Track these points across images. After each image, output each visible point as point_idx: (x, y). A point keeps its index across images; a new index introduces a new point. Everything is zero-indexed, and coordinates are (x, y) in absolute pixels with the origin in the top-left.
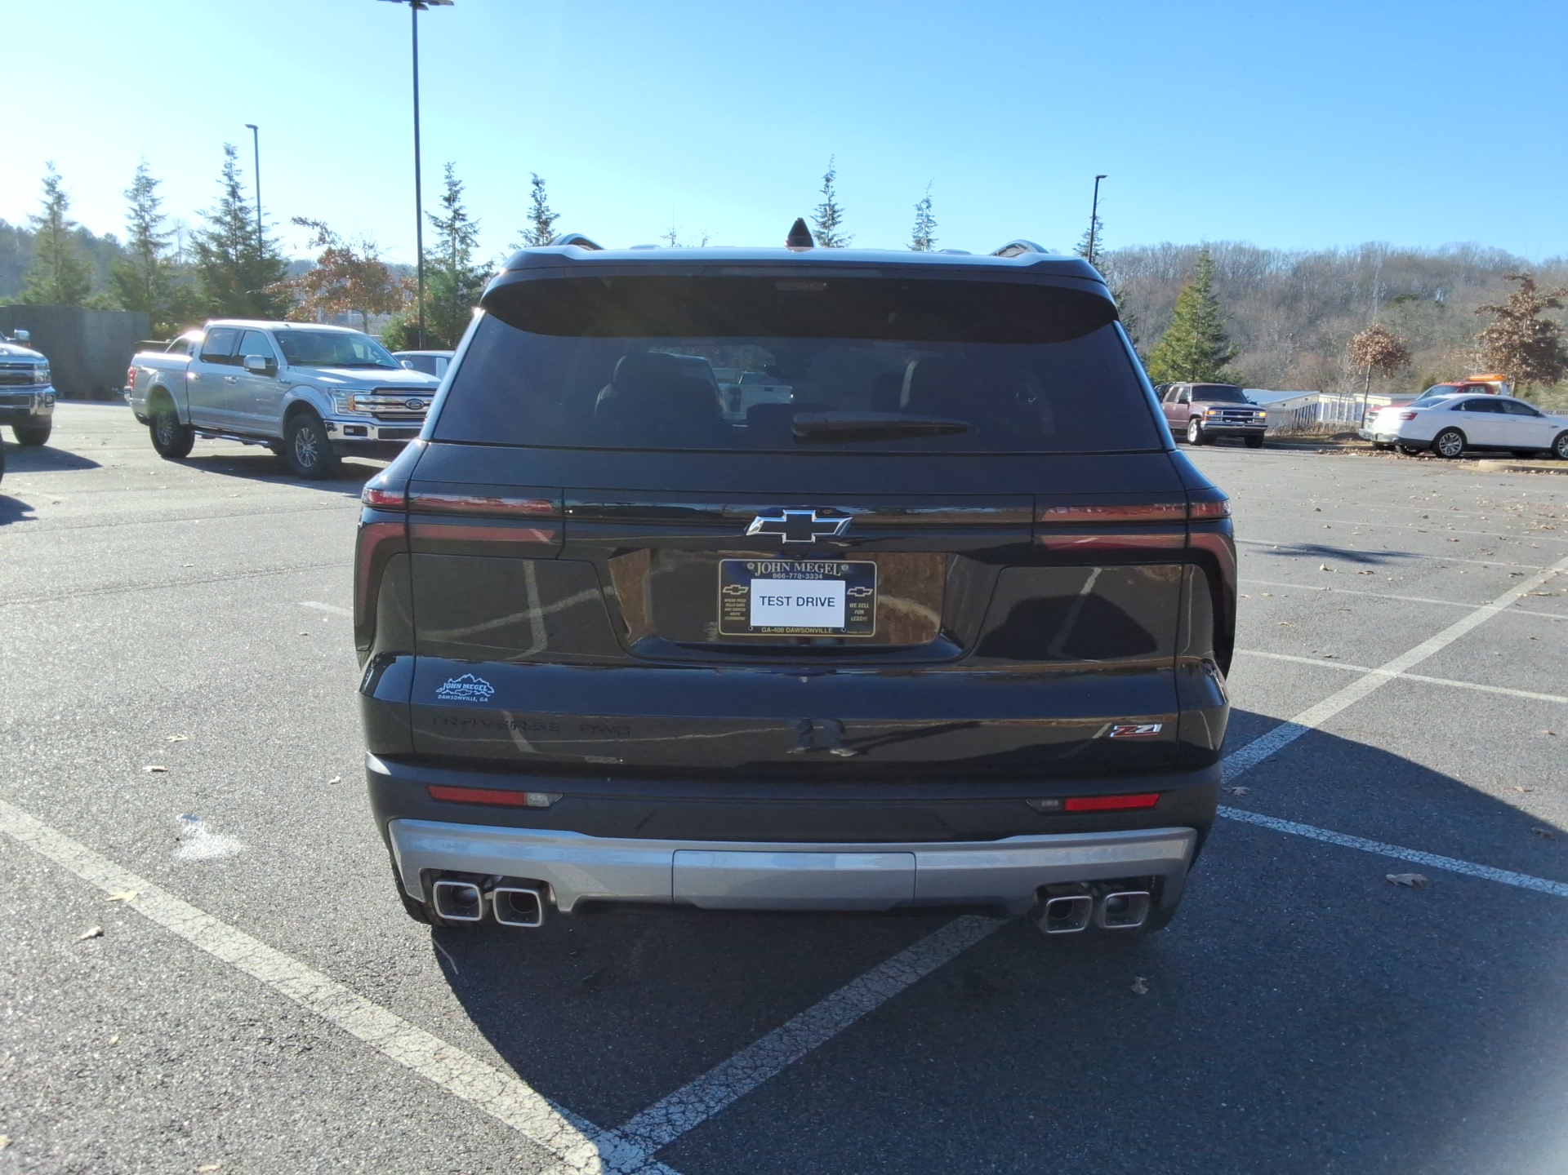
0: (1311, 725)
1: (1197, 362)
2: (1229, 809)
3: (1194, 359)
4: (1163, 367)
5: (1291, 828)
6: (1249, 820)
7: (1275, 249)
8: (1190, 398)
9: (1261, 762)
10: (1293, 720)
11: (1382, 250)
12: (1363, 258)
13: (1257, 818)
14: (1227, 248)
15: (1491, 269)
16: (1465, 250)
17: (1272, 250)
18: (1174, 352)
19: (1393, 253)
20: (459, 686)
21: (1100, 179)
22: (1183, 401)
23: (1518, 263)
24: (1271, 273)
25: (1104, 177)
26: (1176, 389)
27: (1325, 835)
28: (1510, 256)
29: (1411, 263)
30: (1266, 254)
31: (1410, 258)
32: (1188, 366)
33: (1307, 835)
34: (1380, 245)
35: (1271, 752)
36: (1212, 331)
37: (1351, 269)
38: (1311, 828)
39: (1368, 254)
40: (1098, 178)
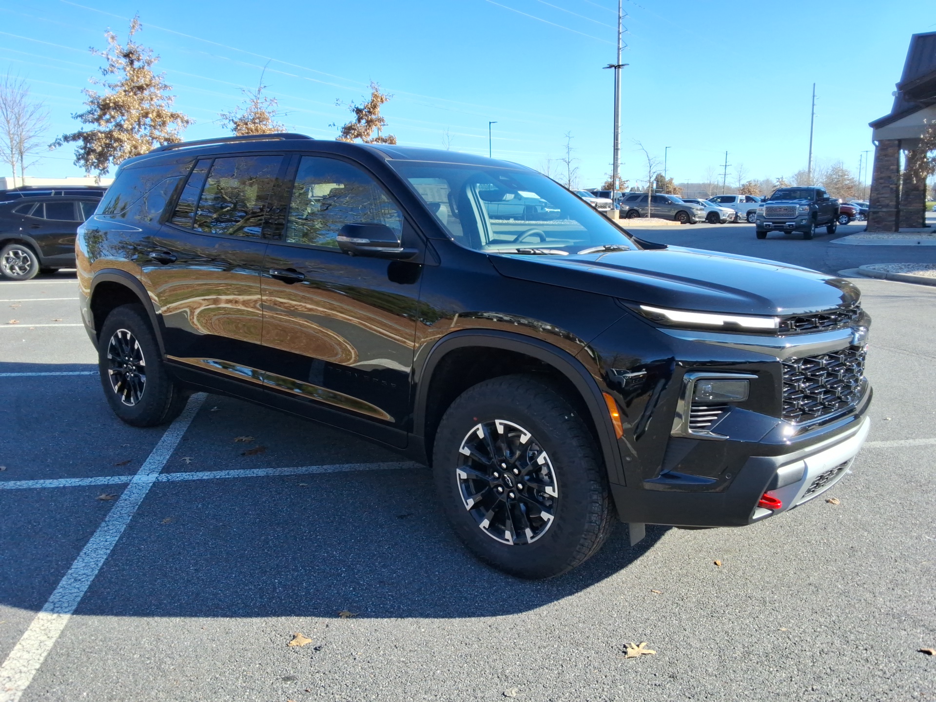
0: (43, 617)
2: (106, 483)
5: (63, 482)
6: (91, 479)
9: (92, 534)
10: (66, 618)
13: (86, 482)
27: (40, 484)
33: (51, 480)
35: (85, 550)
38: (49, 486)
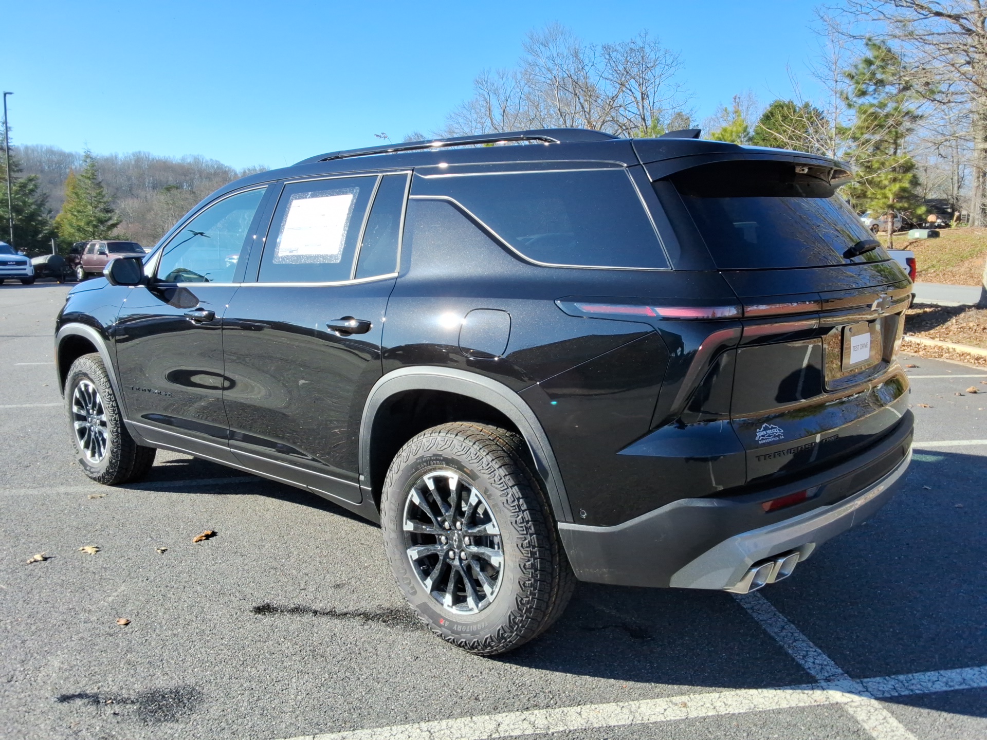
1: (95, 226)
3: (94, 225)
4: (72, 231)
7: (76, 153)
8: (107, 252)
11: (146, 157)
12: (135, 161)
14: (41, 150)
15: (213, 172)
16: (197, 160)
17: (74, 153)
18: (77, 220)
19: (153, 159)
20: (765, 432)
21: (7, 95)
22: (102, 253)
23: (227, 169)
24: (76, 168)
25: (10, 93)
26: (94, 245)
28: (222, 165)
29: (165, 166)
30: (70, 155)
31: (164, 163)
32: (90, 229)
34: (145, 154)
36: (102, 206)
37: (129, 168)
39: (139, 160)
40: (5, 95)
